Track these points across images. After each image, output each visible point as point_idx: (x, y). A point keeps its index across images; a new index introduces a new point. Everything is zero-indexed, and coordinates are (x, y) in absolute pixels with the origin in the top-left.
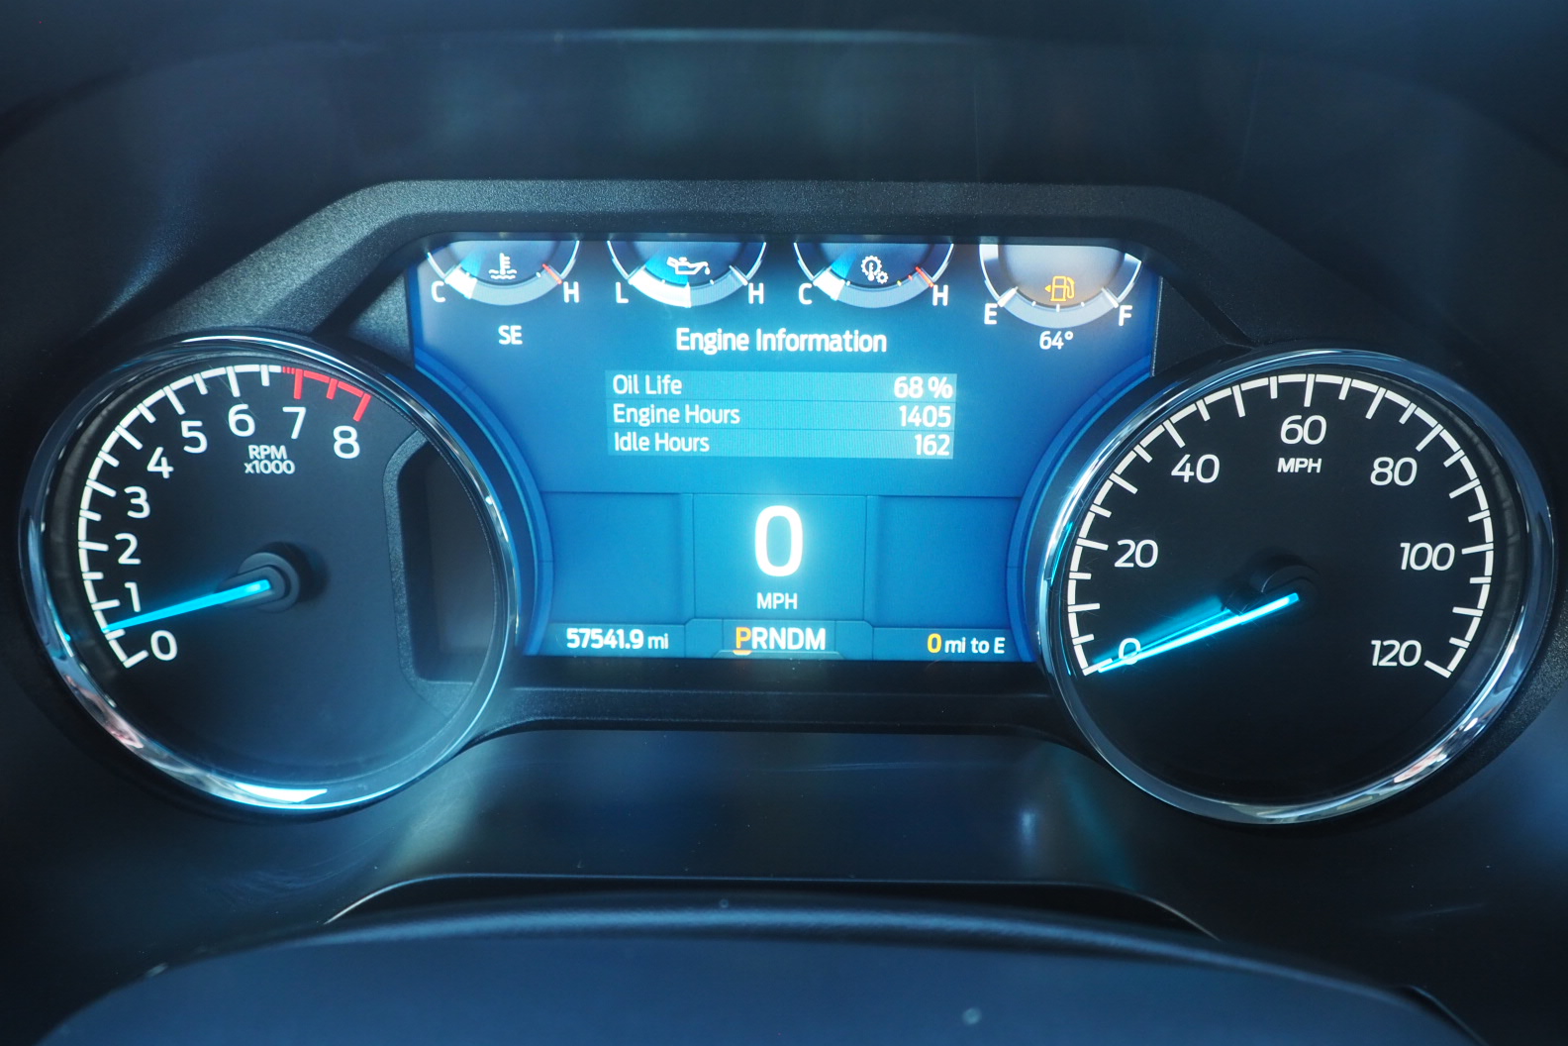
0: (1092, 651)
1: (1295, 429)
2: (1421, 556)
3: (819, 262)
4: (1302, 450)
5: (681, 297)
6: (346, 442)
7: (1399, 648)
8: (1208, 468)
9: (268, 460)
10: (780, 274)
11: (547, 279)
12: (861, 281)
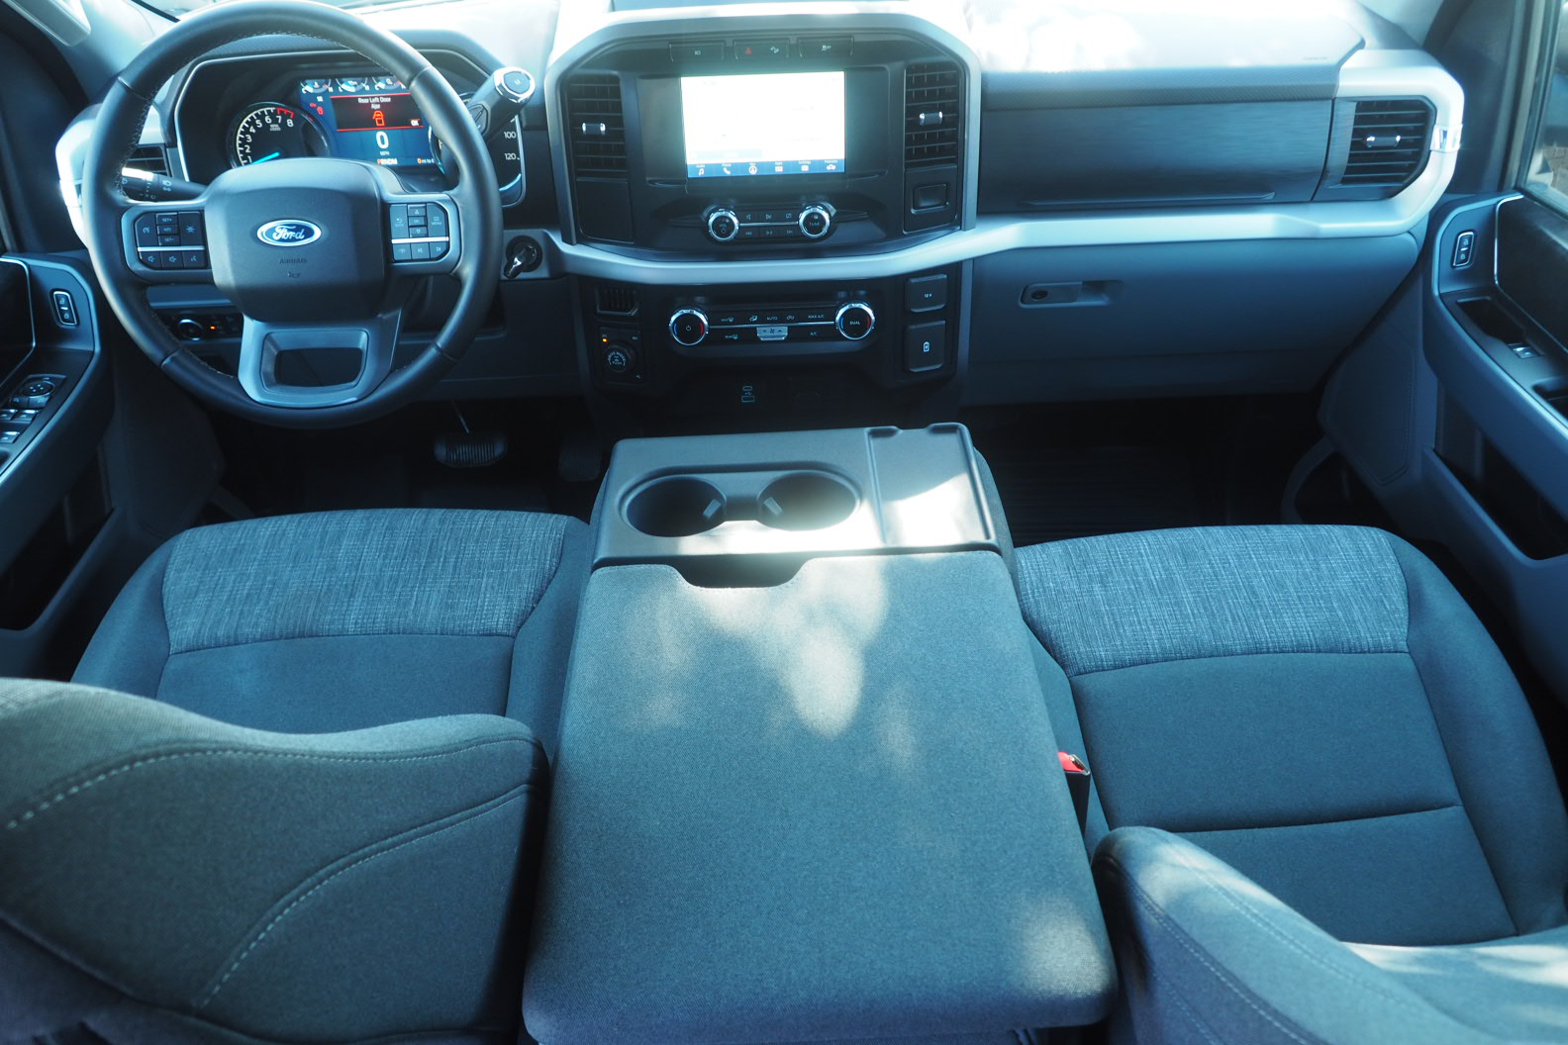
2: (509, 135)
3: (378, 81)
5: (353, 90)
6: (290, 123)
7: (511, 155)
9: (275, 128)
10: (371, 84)
11: (325, 87)
12: (387, 84)
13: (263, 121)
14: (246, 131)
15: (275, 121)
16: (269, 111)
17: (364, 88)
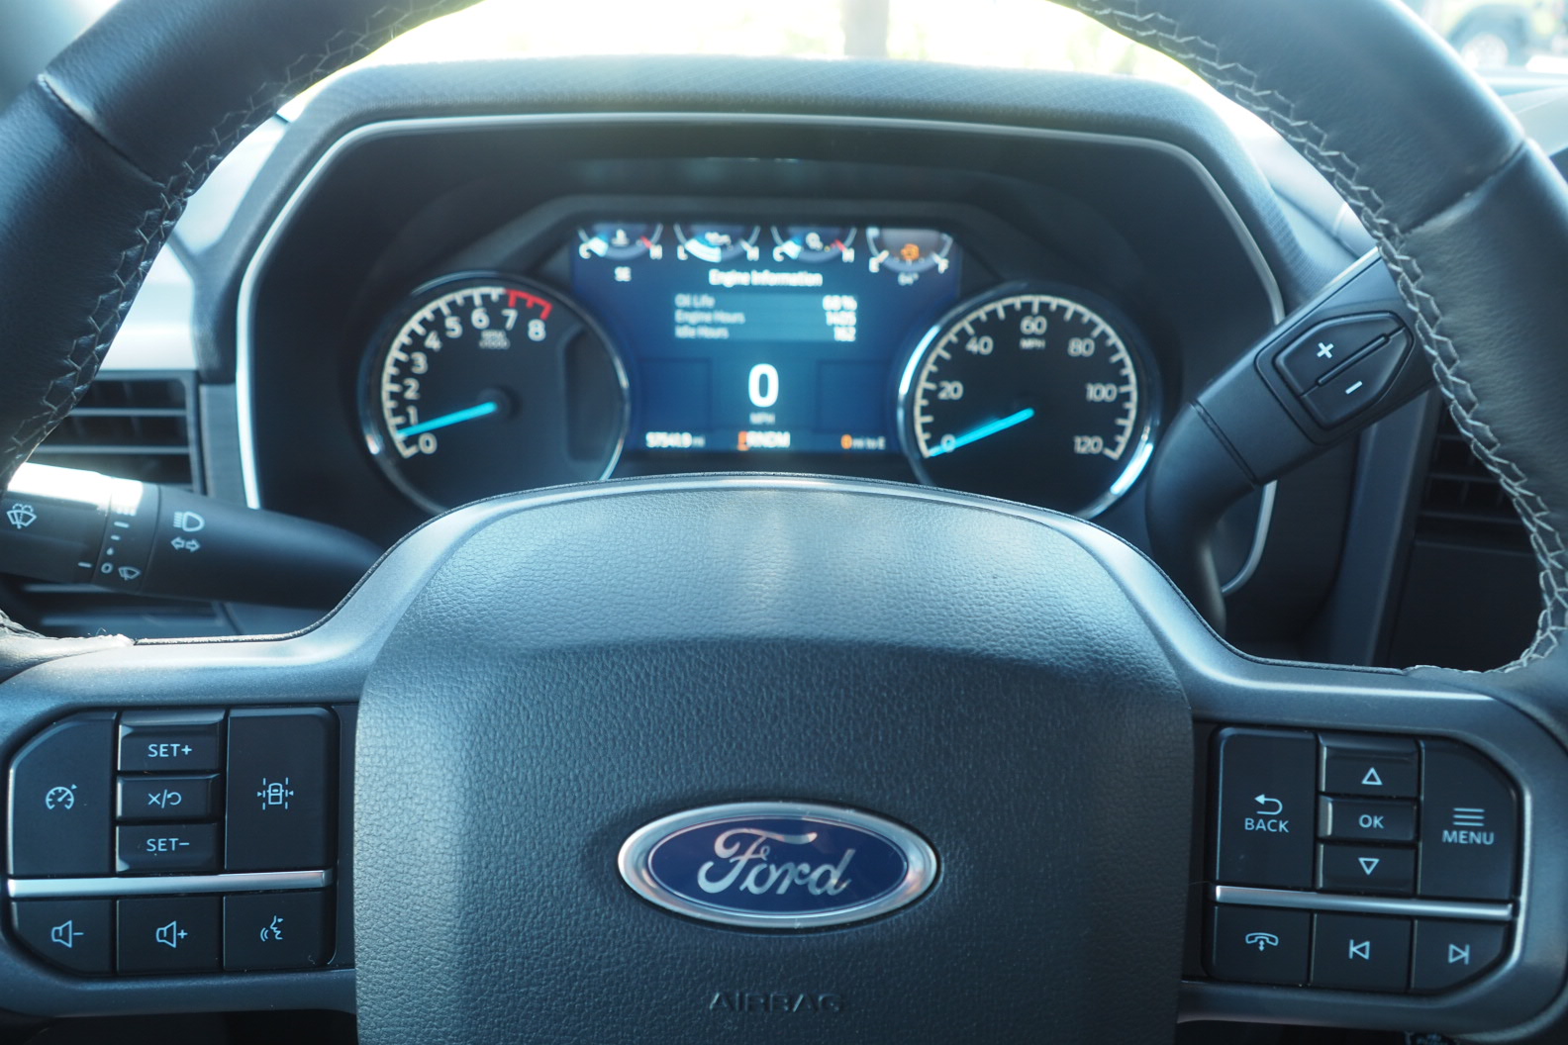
0: (930, 444)
1: (1029, 325)
2: (1098, 392)
3: (785, 237)
4: (1033, 336)
5: (715, 255)
6: (537, 330)
7: (1089, 442)
8: (986, 345)
9: (494, 340)
10: (766, 244)
11: (641, 244)
12: (806, 247)
13: (465, 321)
14: (417, 343)
15: (497, 322)
16: (486, 298)
17: (745, 254)
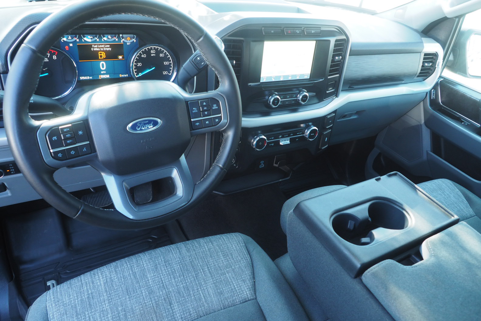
0: (137, 75)
1: (152, 52)
2: (166, 63)
3: (104, 37)
4: (153, 53)
5: (90, 40)
6: (55, 57)
7: (165, 72)
8: (145, 56)
9: (45, 60)
10: (100, 38)
11: (75, 39)
12: (108, 38)
15: (45, 57)
17: (96, 40)
